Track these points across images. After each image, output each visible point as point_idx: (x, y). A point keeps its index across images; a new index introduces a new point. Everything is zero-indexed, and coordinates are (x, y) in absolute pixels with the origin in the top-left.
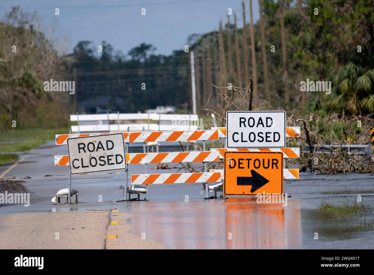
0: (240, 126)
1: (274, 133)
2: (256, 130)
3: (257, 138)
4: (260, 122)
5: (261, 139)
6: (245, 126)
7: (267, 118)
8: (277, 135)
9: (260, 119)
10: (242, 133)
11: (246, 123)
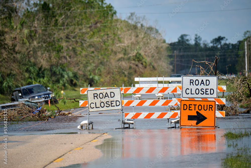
0: (190, 85)
1: (211, 89)
2: (200, 87)
3: (200, 92)
4: (202, 82)
5: (202, 93)
6: (193, 85)
7: (206, 80)
8: (212, 91)
9: (202, 81)
10: (191, 89)
11: (194, 83)
